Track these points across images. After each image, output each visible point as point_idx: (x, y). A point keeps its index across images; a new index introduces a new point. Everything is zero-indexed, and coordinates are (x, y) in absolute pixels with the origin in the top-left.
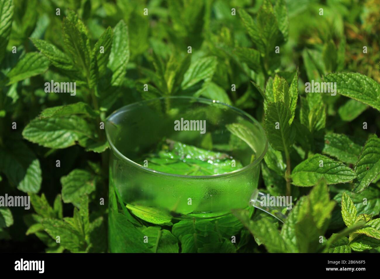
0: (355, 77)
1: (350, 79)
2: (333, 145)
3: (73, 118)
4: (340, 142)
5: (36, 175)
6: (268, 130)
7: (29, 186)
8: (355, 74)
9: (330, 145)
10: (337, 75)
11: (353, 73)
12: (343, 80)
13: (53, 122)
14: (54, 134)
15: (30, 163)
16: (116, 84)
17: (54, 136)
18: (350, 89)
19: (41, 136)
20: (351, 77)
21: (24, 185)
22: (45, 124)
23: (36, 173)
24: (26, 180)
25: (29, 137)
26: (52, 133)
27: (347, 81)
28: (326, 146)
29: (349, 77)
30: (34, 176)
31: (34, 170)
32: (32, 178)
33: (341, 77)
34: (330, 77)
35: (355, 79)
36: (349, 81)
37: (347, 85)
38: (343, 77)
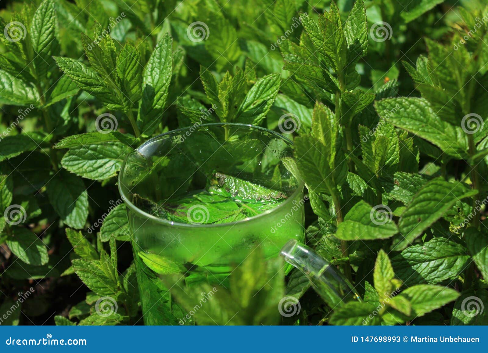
0: (418, 104)
1: (412, 106)
2: (404, 186)
3: (117, 145)
4: (412, 183)
5: (84, 208)
6: (303, 169)
7: (75, 221)
8: (419, 99)
9: (400, 186)
10: (395, 101)
11: (416, 98)
12: (403, 107)
13: (95, 149)
14: (96, 163)
15: (79, 194)
16: (158, 106)
17: (96, 166)
18: (412, 118)
19: (80, 165)
20: (413, 103)
21: (71, 219)
22: (87, 152)
23: (84, 205)
24: (74, 212)
25: (68, 166)
26: (94, 161)
27: (408, 108)
28: (396, 188)
29: (411, 103)
30: (81, 209)
31: (81, 202)
32: (80, 211)
33: (401, 103)
34: (386, 103)
35: (418, 107)
36: (410, 108)
37: (408, 114)
38: (404, 104)
